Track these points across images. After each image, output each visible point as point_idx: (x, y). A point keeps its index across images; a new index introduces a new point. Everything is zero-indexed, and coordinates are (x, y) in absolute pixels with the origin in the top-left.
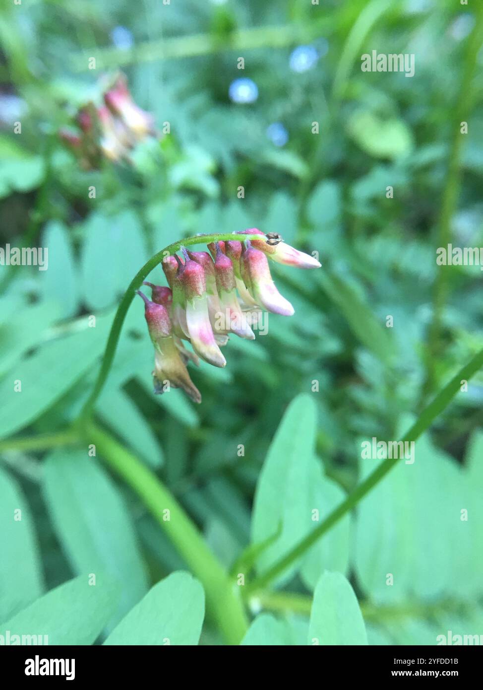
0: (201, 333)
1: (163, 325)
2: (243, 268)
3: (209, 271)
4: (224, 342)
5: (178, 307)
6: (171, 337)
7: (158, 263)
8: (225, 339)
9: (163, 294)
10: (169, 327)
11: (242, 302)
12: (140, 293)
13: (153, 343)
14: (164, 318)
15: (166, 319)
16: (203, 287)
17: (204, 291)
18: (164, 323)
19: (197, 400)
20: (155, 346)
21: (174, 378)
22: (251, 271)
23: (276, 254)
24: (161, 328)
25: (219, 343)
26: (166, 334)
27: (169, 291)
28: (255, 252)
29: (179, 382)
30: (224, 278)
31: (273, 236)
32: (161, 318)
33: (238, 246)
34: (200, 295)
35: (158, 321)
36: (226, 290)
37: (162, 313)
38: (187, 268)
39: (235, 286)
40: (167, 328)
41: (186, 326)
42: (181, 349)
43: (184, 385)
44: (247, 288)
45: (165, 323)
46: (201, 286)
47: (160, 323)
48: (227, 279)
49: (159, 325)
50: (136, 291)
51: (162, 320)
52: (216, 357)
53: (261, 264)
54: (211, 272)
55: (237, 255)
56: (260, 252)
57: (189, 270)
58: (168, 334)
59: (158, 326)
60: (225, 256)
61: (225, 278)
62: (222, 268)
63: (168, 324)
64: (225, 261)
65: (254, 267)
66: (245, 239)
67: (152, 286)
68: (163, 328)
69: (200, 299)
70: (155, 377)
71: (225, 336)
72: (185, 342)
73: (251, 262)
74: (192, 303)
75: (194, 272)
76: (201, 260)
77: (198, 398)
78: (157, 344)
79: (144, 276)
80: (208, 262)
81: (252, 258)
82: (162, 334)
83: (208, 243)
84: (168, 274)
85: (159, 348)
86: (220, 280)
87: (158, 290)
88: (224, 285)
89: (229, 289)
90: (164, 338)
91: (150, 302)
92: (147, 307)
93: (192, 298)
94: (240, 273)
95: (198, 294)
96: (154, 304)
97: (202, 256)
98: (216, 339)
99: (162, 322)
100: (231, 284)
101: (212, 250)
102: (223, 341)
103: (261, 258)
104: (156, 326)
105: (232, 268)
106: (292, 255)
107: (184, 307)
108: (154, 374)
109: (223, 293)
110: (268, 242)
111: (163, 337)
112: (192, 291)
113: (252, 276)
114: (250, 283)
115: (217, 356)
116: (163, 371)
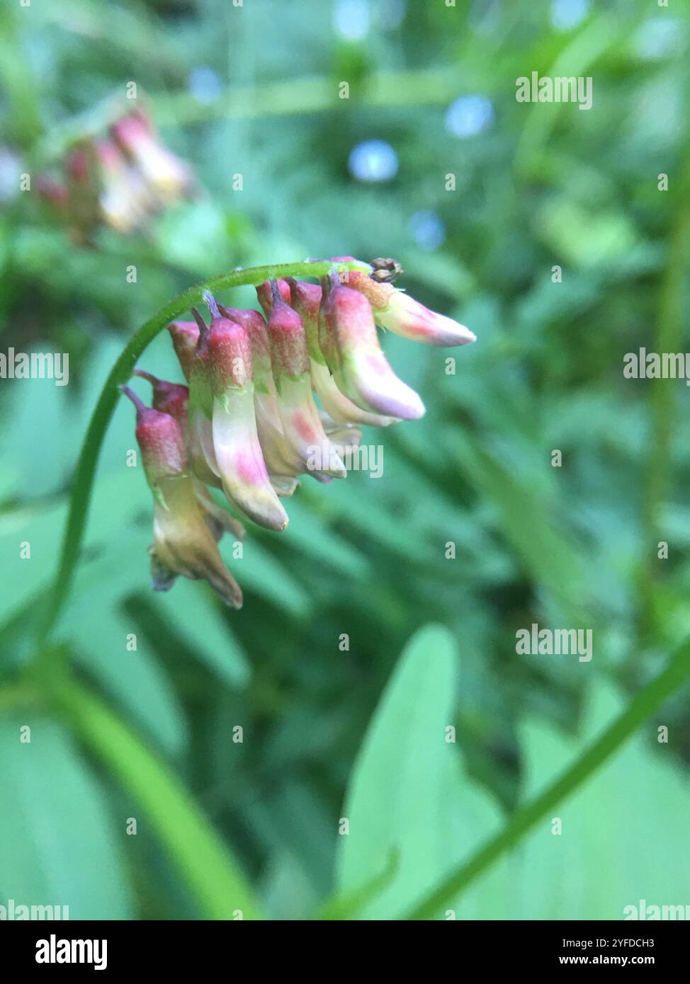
0: (240, 461)
1: (170, 451)
2: (323, 332)
3: (260, 346)
4: (290, 489)
5: (199, 417)
6: (184, 476)
7: (161, 328)
8: (290, 484)
9: (173, 397)
10: (181, 456)
11: (326, 416)
12: (128, 392)
13: (151, 487)
14: (171, 438)
15: (175, 440)
16: (246, 368)
17: (248, 378)
18: (172, 448)
19: (235, 602)
20: (155, 494)
21: (190, 558)
22: (338, 330)
23: (389, 312)
24: (165, 459)
25: (279, 490)
26: (176, 470)
27: (184, 391)
28: (348, 295)
29: (200, 567)
30: (287, 353)
31: (383, 265)
32: (166, 438)
33: (315, 293)
34: (240, 386)
35: (160, 444)
36: (291, 375)
37: (168, 429)
38: (215, 331)
39: (308, 370)
40: (179, 458)
41: (213, 454)
42: (208, 505)
43: (209, 573)
44: (331, 373)
45: (175, 447)
46: (240, 366)
47: (165, 447)
48: (292, 351)
49: (162, 452)
50: (120, 387)
51: (167, 442)
52: (269, 510)
53: (359, 315)
54: (264, 349)
55: (312, 310)
56: (356, 293)
57: (219, 334)
58: (180, 470)
59: (161, 454)
60: (289, 307)
61: (287, 351)
62: (283, 329)
63: (180, 451)
64: (288, 317)
65: (344, 321)
66: (328, 269)
67: (154, 381)
68: (170, 458)
69: (239, 393)
70: (154, 556)
71: (291, 479)
72: (215, 491)
73: (339, 312)
74: (222, 401)
75: (227, 338)
76: (243, 323)
77: (237, 599)
78: (158, 489)
79: (134, 356)
80: (259, 328)
81: (340, 303)
82: (168, 470)
83: (258, 284)
84: (184, 357)
85: (161, 497)
86: (278, 356)
87: (164, 388)
88: (285, 365)
89: (297, 373)
90: (172, 478)
91: (148, 409)
92: (139, 418)
93: (223, 392)
94: (319, 342)
95: (234, 381)
96: (155, 412)
97: (247, 316)
98: (273, 483)
99: (168, 446)
100: (301, 365)
101: (266, 304)
102: (286, 488)
103: (360, 303)
104: (156, 452)
105: (302, 330)
106: (421, 317)
107: (209, 415)
108: (152, 551)
109: (285, 382)
110: (375, 277)
111: (169, 475)
112: (223, 377)
113: (340, 339)
114: (336, 359)
115: (272, 508)
116: (169, 544)
